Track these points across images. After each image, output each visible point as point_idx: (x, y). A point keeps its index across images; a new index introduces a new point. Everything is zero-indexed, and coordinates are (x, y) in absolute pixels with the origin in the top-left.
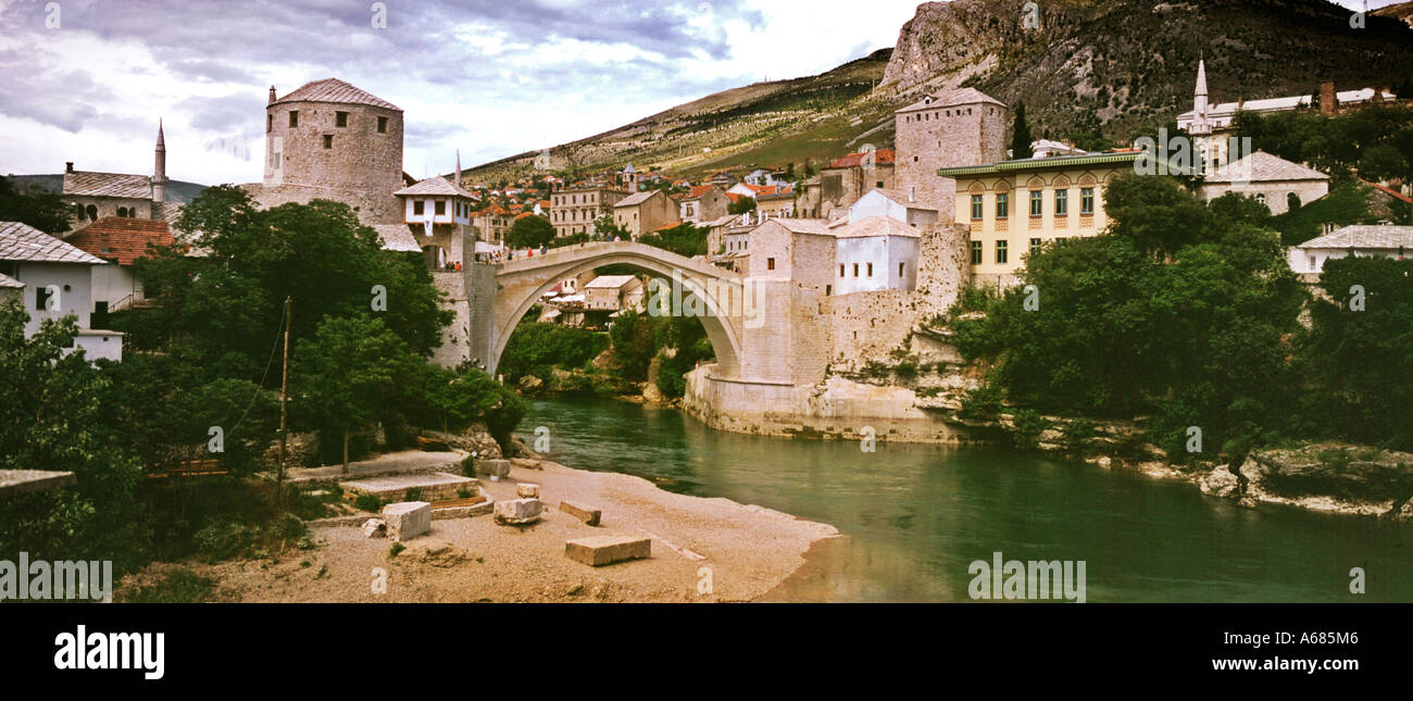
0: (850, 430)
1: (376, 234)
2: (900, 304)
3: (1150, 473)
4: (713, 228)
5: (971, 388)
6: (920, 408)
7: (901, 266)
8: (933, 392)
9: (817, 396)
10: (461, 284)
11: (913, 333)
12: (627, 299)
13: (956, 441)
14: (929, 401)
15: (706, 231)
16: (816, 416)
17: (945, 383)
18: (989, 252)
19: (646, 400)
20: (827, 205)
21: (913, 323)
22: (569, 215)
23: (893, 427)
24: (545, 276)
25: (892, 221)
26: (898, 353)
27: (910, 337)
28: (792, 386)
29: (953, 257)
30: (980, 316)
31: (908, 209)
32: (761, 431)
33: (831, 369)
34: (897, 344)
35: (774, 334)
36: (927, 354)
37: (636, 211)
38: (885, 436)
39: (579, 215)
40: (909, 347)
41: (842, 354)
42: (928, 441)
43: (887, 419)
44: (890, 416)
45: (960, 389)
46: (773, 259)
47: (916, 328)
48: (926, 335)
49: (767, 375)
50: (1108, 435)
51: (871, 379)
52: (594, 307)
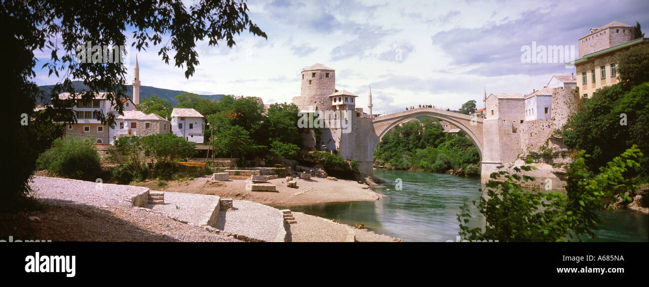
2: (543, 126)
5: (571, 163)
6: (553, 173)
7: (546, 109)
8: (559, 166)
9: (510, 167)
11: (549, 138)
14: (557, 170)
17: (564, 161)
23: (542, 182)
24: (391, 122)
25: (548, 89)
26: (543, 148)
27: (548, 141)
28: (501, 164)
29: (564, 102)
33: (519, 156)
34: (542, 144)
35: (493, 141)
36: (555, 148)
38: (539, 186)
40: (548, 145)
41: (522, 150)
42: (558, 189)
43: (539, 178)
44: (541, 177)
46: (493, 111)
47: (550, 136)
48: (554, 140)
49: (492, 159)
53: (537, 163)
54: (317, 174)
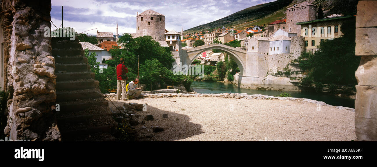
0: (273, 88)
1: (159, 43)
2: (286, 57)
3: (352, 98)
4: (242, 41)
5: (304, 77)
6: (291, 82)
7: (286, 47)
8: (295, 78)
9: (264, 80)
10: (178, 54)
11: (289, 64)
12: (221, 58)
13: (301, 91)
14: (293, 81)
15: (240, 41)
16: (264, 85)
17: (297, 76)
18: (310, 43)
19: (225, 82)
20: (270, 34)
21: (289, 61)
22: (208, 39)
23: (284, 87)
24: (198, 52)
25: (284, 37)
26: (285, 69)
27: (288, 65)
28: (258, 77)
29: (300, 45)
30: (307, 59)
31: (289, 33)
32: (251, 88)
33: (268, 73)
34: (285, 67)
35: (254, 65)
36: (293, 69)
37: (223, 37)
38: (282, 89)
39: (210, 39)
40: (288, 67)
41: (271, 70)
42: (293, 90)
43: (283, 85)
44: (283, 84)
45: (301, 78)
46: (253, 47)
47: (290, 63)
48: (292, 64)
49: (252, 75)
50: (342, 89)
51: (278, 75)
52: (213, 60)
53: (281, 77)
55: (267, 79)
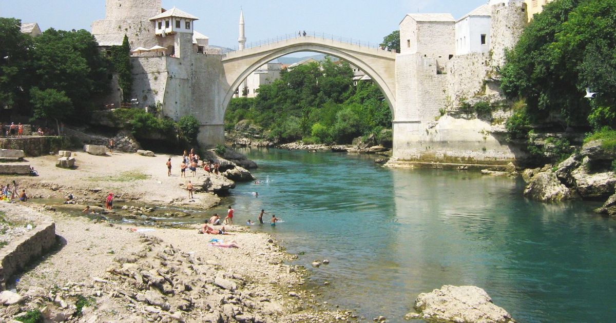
6: (491, 133)
7: (483, 36)
8: (499, 121)
9: (432, 128)
11: (485, 81)
14: (496, 128)
21: (486, 74)
26: (477, 96)
27: (485, 85)
28: (419, 122)
29: (507, 26)
33: (445, 110)
34: (477, 89)
35: (410, 89)
40: (484, 91)
44: (474, 139)
46: (410, 41)
47: (486, 78)
48: (492, 82)
49: (408, 116)
51: (463, 115)
53: (470, 119)
54: (121, 145)
55: (437, 127)
